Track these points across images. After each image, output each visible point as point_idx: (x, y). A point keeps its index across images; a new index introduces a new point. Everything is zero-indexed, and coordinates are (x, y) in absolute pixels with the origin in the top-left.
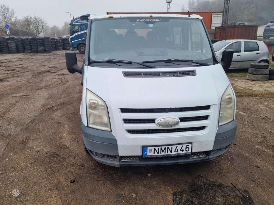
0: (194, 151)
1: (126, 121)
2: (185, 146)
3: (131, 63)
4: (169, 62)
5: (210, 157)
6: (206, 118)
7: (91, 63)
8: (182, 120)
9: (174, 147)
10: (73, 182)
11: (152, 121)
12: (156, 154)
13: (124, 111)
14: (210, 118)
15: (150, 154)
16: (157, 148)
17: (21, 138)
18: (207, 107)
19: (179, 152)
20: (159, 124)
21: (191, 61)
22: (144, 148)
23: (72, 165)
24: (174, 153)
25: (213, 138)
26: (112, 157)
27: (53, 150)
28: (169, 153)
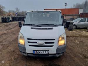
0: (50, 53)
1: (29, 42)
2: (46, 51)
3: (35, 25)
4: (47, 25)
5: (56, 56)
6: (53, 43)
7: (24, 25)
8: (46, 43)
9: (43, 51)
10: (15, 59)
11: (36, 43)
12: (37, 53)
13: (28, 39)
14: (55, 43)
15: (35, 53)
16: (37, 51)
17: (7, 45)
18: (54, 40)
19: (45, 53)
20: (38, 44)
21: (54, 25)
22: (34, 51)
23: (17, 54)
24: (43, 53)
25: (56, 50)
26: (24, 53)
27: (14, 50)
28: (41, 53)
